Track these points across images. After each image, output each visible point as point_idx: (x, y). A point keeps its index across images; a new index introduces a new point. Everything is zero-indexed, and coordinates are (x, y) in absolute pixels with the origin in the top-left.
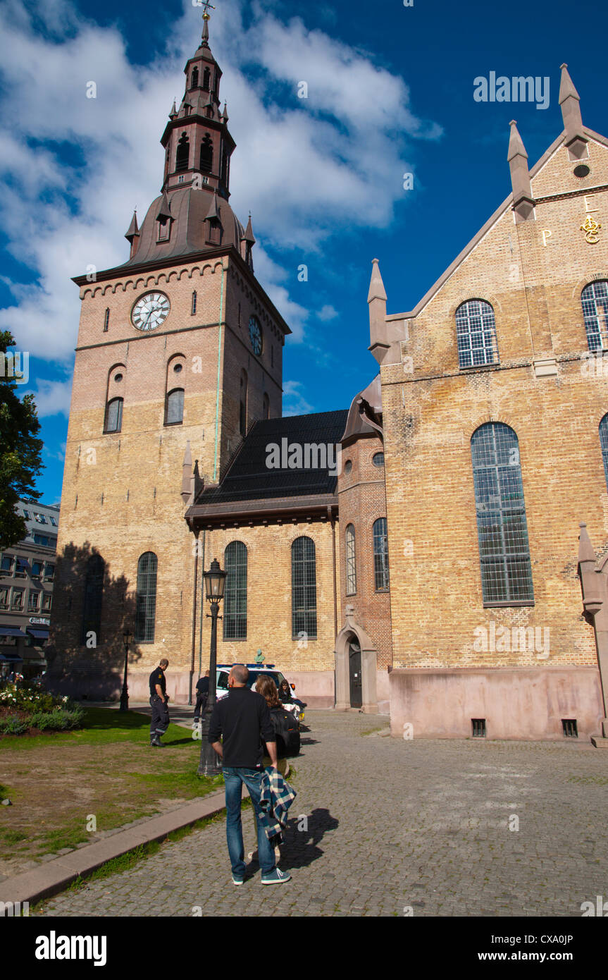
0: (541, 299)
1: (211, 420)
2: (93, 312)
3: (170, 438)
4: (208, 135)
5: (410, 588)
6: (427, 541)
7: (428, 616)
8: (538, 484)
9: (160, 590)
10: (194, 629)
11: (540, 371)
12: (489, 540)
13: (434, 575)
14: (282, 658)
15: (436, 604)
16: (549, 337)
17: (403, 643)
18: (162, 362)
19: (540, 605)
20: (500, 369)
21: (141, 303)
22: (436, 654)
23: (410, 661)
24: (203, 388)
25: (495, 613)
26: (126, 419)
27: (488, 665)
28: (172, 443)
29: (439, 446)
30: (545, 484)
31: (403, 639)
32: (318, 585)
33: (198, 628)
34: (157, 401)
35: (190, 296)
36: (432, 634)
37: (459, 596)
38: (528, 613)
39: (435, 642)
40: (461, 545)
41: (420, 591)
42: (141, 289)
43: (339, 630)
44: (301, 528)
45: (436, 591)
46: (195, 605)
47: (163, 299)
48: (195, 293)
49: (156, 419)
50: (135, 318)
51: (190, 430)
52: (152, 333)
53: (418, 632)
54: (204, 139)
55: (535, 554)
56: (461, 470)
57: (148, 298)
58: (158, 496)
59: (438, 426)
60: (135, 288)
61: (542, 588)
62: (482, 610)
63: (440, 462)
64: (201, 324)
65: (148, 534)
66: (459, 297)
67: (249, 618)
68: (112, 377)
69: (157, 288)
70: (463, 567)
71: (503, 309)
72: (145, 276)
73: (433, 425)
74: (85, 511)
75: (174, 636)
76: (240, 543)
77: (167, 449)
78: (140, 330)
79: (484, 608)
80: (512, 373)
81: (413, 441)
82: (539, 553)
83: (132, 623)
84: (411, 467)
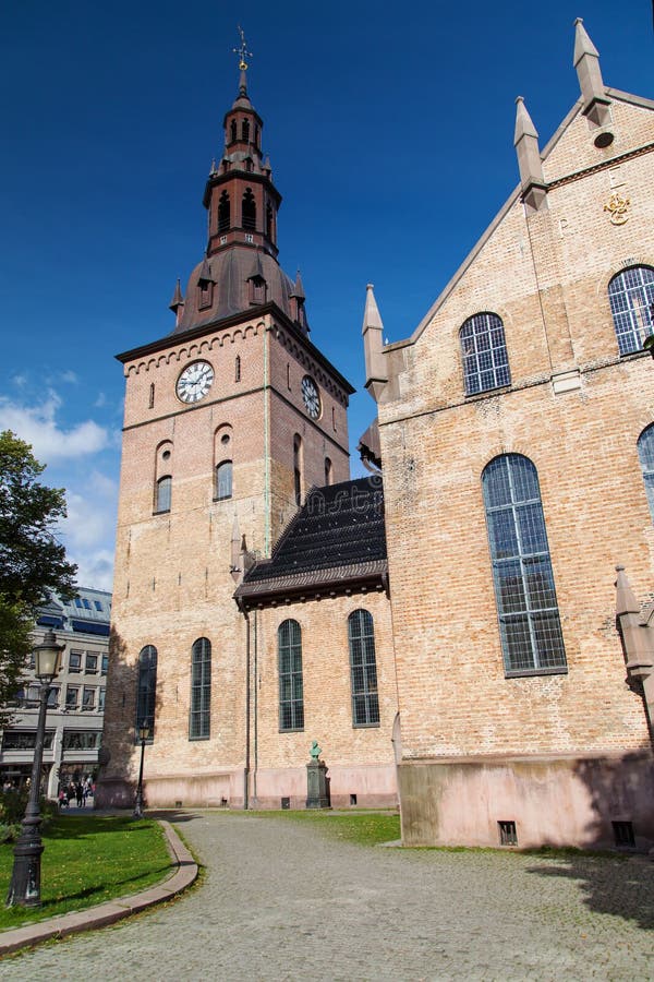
0: (558, 301)
1: (261, 490)
2: (138, 388)
3: (220, 513)
4: (249, 190)
7: (441, 692)
8: (563, 523)
9: (213, 679)
10: (248, 720)
11: (559, 387)
12: (509, 591)
13: (445, 641)
14: (343, 749)
15: (450, 676)
16: (570, 345)
17: (413, 726)
18: (209, 435)
19: (574, 672)
20: (512, 391)
21: (185, 375)
22: (451, 738)
23: (422, 748)
24: (251, 458)
25: (520, 685)
26: (176, 496)
27: (515, 750)
28: (222, 519)
29: (445, 489)
30: (572, 521)
31: (412, 721)
32: (378, 663)
33: (252, 720)
34: (204, 476)
35: (234, 362)
36: (445, 713)
37: (476, 665)
38: (560, 682)
39: (450, 723)
40: (474, 602)
41: (430, 661)
42: (185, 360)
44: (357, 600)
45: (448, 660)
46: (248, 694)
47: (207, 368)
48: (238, 358)
49: (205, 494)
50: (181, 391)
51: (239, 503)
52: (198, 404)
53: (429, 712)
54: (245, 195)
55: (565, 609)
56: (471, 513)
57: (192, 368)
58: (210, 576)
59: (442, 466)
60: (178, 360)
61: (575, 651)
62: (504, 682)
63: (447, 507)
64: (245, 389)
65: (201, 618)
66: (462, 314)
67: (306, 705)
68: (160, 456)
69: (201, 356)
70: (479, 629)
71: (514, 320)
72: (187, 345)
73: (438, 464)
74: (137, 599)
75: (230, 730)
76: (293, 621)
77: (217, 526)
78: (186, 402)
79: (506, 678)
80: (526, 393)
81: (416, 486)
82: (571, 607)
83: (186, 719)
84: (414, 515)
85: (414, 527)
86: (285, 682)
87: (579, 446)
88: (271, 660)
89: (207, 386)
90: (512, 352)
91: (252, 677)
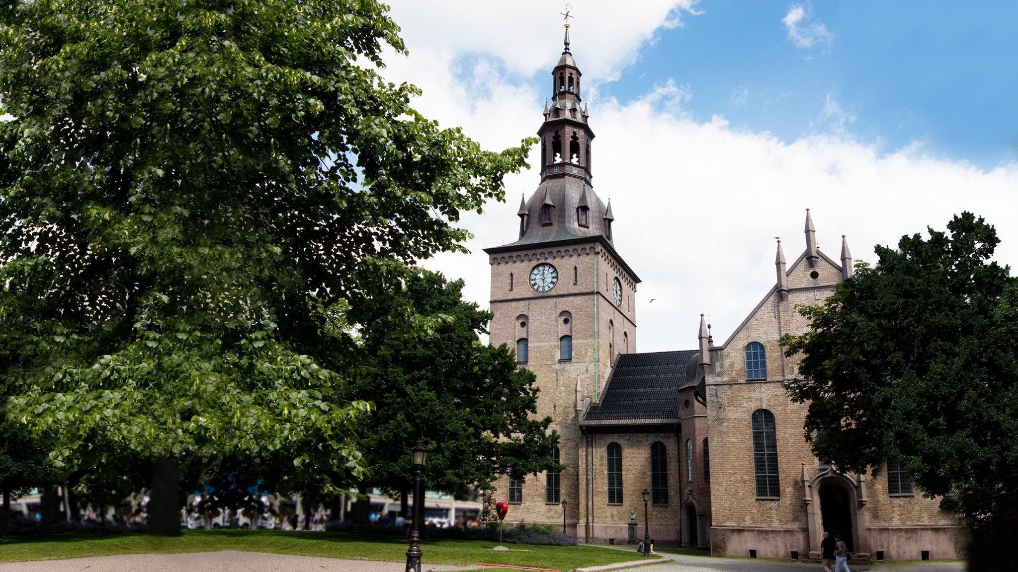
1: (592, 359)
2: (501, 275)
3: (564, 370)
4: (575, 133)
5: (720, 488)
6: (728, 466)
7: (729, 502)
8: (783, 442)
12: (759, 464)
13: (732, 483)
15: (733, 497)
16: (792, 367)
17: (716, 514)
18: (554, 316)
19: (783, 500)
20: (767, 382)
21: (536, 272)
22: (733, 520)
23: (721, 522)
24: (584, 338)
25: (761, 503)
26: (531, 354)
27: (758, 526)
28: (565, 374)
29: (735, 419)
30: (787, 442)
31: (716, 512)
32: (668, 472)
33: (590, 497)
34: (555, 343)
35: (573, 271)
36: (731, 510)
37: (745, 493)
38: (777, 503)
39: (733, 514)
40: (746, 468)
41: (725, 490)
42: (535, 263)
43: (683, 502)
44: (657, 437)
45: (733, 490)
46: (588, 482)
47: (551, 270)
48: (575, 268)
49: (553, 356)
50: (533, 282)
51: (577, 366)
52: (546, 294)
53: (724, 509)
54: (572, 137)
55: (782, 476)
56: (746, 432)
57: (541, 268)
58: (557, 409)
60: (531, 261)
61: (783, 492)
62: (755, 501)
63: (736, 428)
64: (581, 291)
66: (747, 341)
67: (624, 491)
68: (518, 324)
69: (549, 261)
70: (747, 479)
71: (769, 349)
73: (733, 408)
75: (573, 500)
76: (617, 444)
77: (562, 378)
78: (537, 290)
79: (756, 499)
80: (773, 385)
81: (722, 416)
82: (784, 475)
83: (544, 491)
84: (720, 428)
85: (721, 433)
86: (611, 478)
87: (793, 412)
88: (602, 464)
89: (552, 283)
90: (768, 364)
91: (590, 473)
